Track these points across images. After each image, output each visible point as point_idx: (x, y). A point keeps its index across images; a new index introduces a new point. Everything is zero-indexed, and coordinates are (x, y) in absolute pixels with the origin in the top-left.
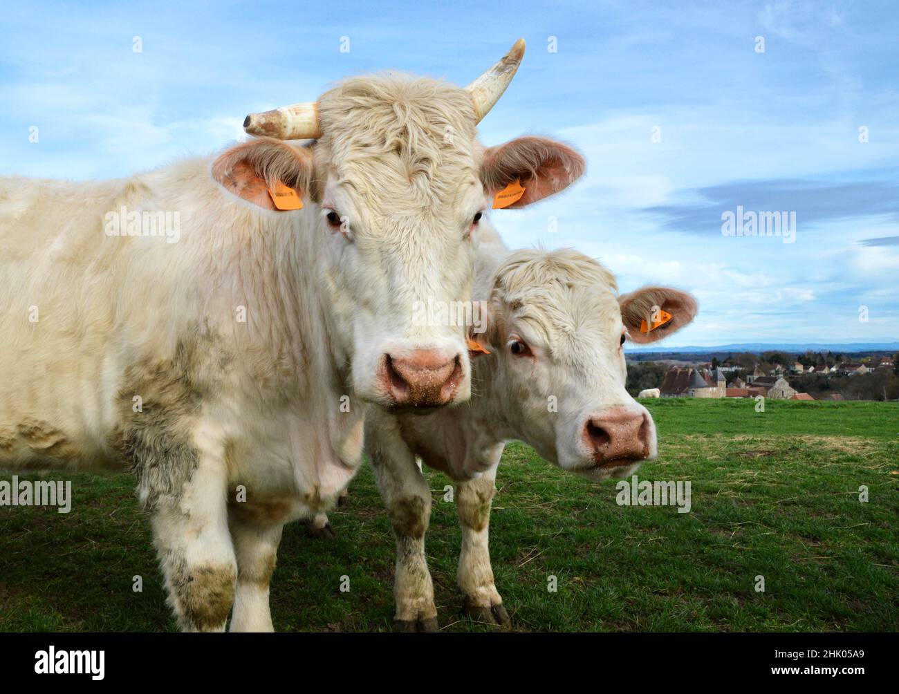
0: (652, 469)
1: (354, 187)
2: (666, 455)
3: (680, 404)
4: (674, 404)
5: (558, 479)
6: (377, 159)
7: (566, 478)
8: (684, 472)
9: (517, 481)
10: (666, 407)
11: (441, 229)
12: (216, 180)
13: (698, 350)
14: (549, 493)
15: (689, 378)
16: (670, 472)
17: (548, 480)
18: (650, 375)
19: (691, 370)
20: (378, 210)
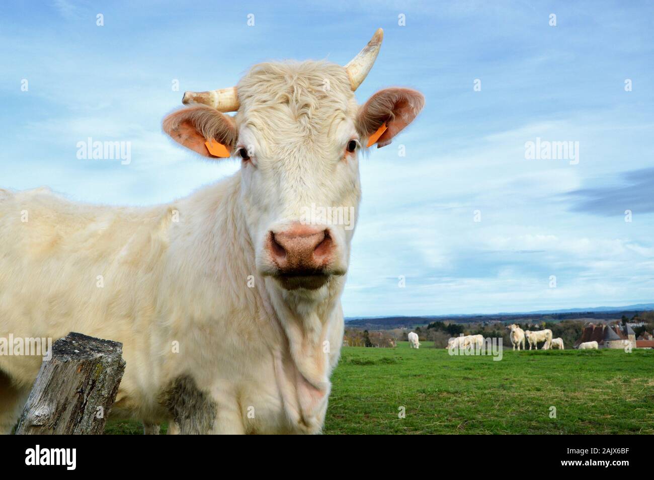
0: (580, 409)
1: (255, 126)
2: (590, 397)
3: (598, 354)
4: (593, 354)
5: (504, 418)
6: (272, 108)
7: (510, 417)
8: (608, 411)
9: (471, 419)
10: (586, 357)
11: (317, 150)
12: (166, 132)
13: (609, 310)
14: (497, 430)
15: (603, 333)
16: (596, 412)
17: (496, 418)
18: (570, 331)
19: (604, 326)
20: (273, 140)
